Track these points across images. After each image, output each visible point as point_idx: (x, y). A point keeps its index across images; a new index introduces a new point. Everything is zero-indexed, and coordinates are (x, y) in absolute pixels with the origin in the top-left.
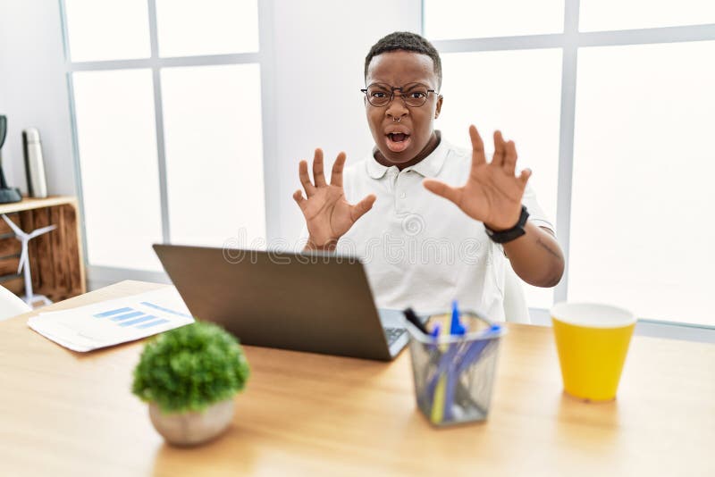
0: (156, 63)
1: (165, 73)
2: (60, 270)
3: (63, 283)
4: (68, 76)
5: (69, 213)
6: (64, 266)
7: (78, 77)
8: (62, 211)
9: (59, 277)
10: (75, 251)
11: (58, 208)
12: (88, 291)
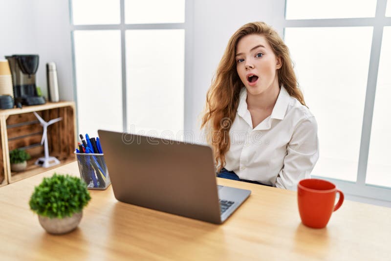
0: (123, 27)
1: (128, 33)
2: (63, 142)
3: (65, 150)
4: (72, 33)
5: (70, 111)
6: (66, 141)
7: (78, 34)
10: (72, 132)
11: (63, 108)
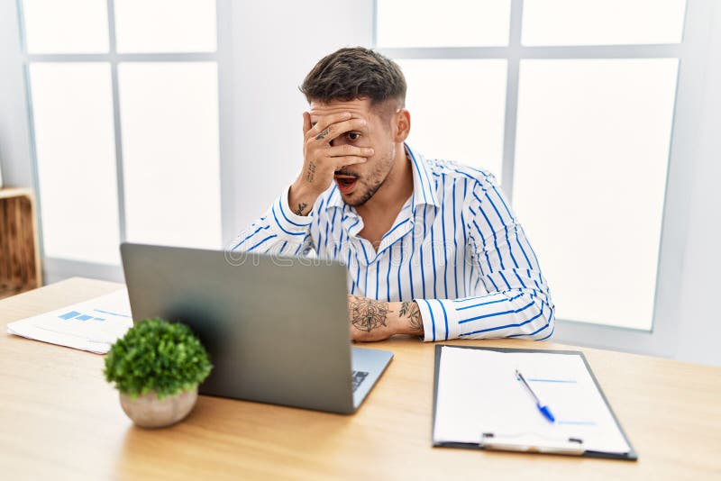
0: (114, 58)
1: (123, 68)
2: (15, 260)
3: (18, 274)
4: (25, 68)
5: (25, 204)
6: (19, 257)
7: (36, 70)
8: (17, 202)
9: (14, 268)
10: (30, 242)
11: (13, 199)
12: (44, 284)
